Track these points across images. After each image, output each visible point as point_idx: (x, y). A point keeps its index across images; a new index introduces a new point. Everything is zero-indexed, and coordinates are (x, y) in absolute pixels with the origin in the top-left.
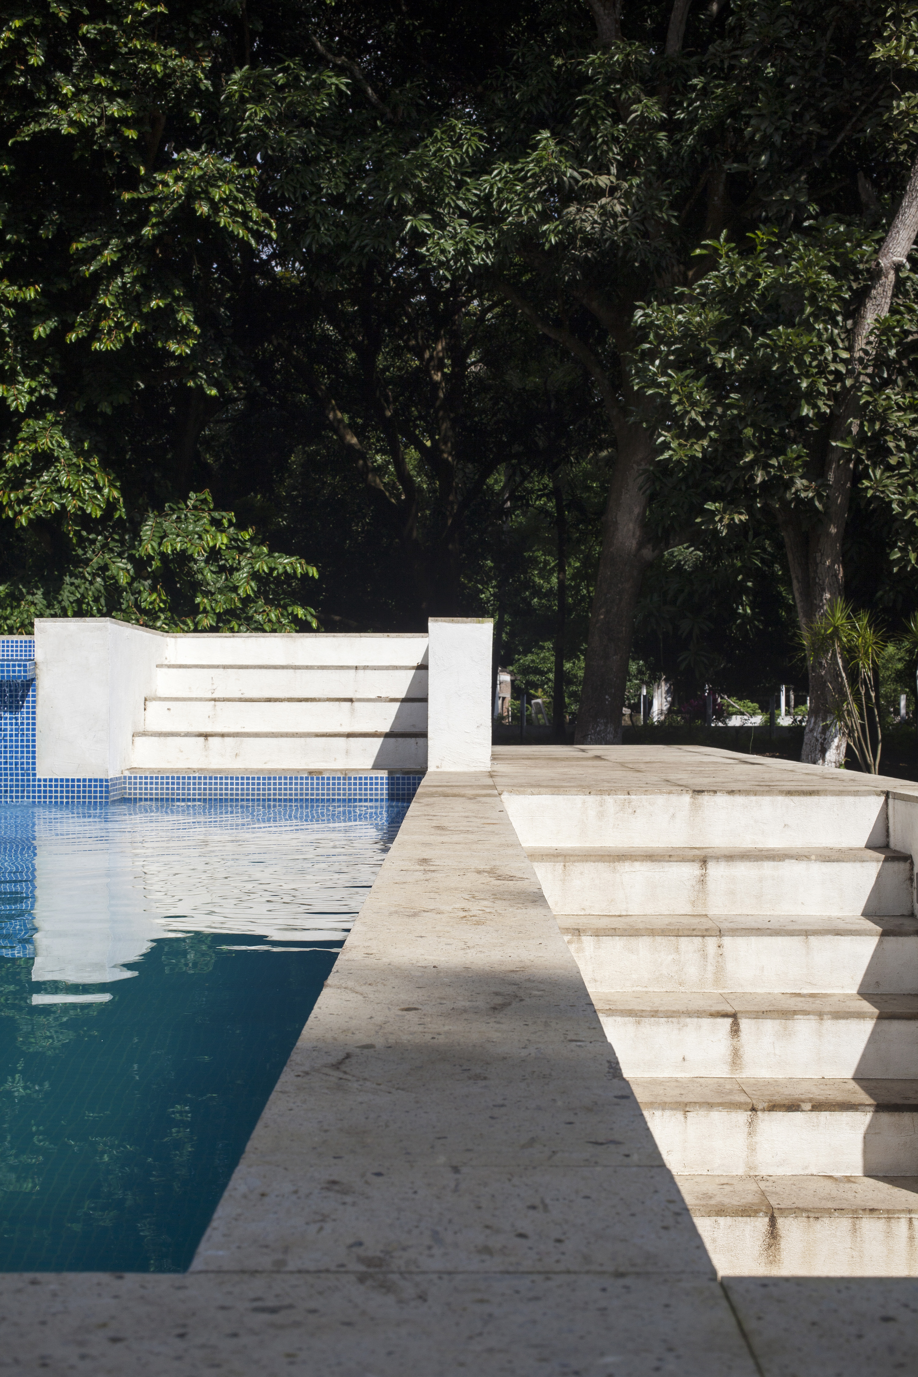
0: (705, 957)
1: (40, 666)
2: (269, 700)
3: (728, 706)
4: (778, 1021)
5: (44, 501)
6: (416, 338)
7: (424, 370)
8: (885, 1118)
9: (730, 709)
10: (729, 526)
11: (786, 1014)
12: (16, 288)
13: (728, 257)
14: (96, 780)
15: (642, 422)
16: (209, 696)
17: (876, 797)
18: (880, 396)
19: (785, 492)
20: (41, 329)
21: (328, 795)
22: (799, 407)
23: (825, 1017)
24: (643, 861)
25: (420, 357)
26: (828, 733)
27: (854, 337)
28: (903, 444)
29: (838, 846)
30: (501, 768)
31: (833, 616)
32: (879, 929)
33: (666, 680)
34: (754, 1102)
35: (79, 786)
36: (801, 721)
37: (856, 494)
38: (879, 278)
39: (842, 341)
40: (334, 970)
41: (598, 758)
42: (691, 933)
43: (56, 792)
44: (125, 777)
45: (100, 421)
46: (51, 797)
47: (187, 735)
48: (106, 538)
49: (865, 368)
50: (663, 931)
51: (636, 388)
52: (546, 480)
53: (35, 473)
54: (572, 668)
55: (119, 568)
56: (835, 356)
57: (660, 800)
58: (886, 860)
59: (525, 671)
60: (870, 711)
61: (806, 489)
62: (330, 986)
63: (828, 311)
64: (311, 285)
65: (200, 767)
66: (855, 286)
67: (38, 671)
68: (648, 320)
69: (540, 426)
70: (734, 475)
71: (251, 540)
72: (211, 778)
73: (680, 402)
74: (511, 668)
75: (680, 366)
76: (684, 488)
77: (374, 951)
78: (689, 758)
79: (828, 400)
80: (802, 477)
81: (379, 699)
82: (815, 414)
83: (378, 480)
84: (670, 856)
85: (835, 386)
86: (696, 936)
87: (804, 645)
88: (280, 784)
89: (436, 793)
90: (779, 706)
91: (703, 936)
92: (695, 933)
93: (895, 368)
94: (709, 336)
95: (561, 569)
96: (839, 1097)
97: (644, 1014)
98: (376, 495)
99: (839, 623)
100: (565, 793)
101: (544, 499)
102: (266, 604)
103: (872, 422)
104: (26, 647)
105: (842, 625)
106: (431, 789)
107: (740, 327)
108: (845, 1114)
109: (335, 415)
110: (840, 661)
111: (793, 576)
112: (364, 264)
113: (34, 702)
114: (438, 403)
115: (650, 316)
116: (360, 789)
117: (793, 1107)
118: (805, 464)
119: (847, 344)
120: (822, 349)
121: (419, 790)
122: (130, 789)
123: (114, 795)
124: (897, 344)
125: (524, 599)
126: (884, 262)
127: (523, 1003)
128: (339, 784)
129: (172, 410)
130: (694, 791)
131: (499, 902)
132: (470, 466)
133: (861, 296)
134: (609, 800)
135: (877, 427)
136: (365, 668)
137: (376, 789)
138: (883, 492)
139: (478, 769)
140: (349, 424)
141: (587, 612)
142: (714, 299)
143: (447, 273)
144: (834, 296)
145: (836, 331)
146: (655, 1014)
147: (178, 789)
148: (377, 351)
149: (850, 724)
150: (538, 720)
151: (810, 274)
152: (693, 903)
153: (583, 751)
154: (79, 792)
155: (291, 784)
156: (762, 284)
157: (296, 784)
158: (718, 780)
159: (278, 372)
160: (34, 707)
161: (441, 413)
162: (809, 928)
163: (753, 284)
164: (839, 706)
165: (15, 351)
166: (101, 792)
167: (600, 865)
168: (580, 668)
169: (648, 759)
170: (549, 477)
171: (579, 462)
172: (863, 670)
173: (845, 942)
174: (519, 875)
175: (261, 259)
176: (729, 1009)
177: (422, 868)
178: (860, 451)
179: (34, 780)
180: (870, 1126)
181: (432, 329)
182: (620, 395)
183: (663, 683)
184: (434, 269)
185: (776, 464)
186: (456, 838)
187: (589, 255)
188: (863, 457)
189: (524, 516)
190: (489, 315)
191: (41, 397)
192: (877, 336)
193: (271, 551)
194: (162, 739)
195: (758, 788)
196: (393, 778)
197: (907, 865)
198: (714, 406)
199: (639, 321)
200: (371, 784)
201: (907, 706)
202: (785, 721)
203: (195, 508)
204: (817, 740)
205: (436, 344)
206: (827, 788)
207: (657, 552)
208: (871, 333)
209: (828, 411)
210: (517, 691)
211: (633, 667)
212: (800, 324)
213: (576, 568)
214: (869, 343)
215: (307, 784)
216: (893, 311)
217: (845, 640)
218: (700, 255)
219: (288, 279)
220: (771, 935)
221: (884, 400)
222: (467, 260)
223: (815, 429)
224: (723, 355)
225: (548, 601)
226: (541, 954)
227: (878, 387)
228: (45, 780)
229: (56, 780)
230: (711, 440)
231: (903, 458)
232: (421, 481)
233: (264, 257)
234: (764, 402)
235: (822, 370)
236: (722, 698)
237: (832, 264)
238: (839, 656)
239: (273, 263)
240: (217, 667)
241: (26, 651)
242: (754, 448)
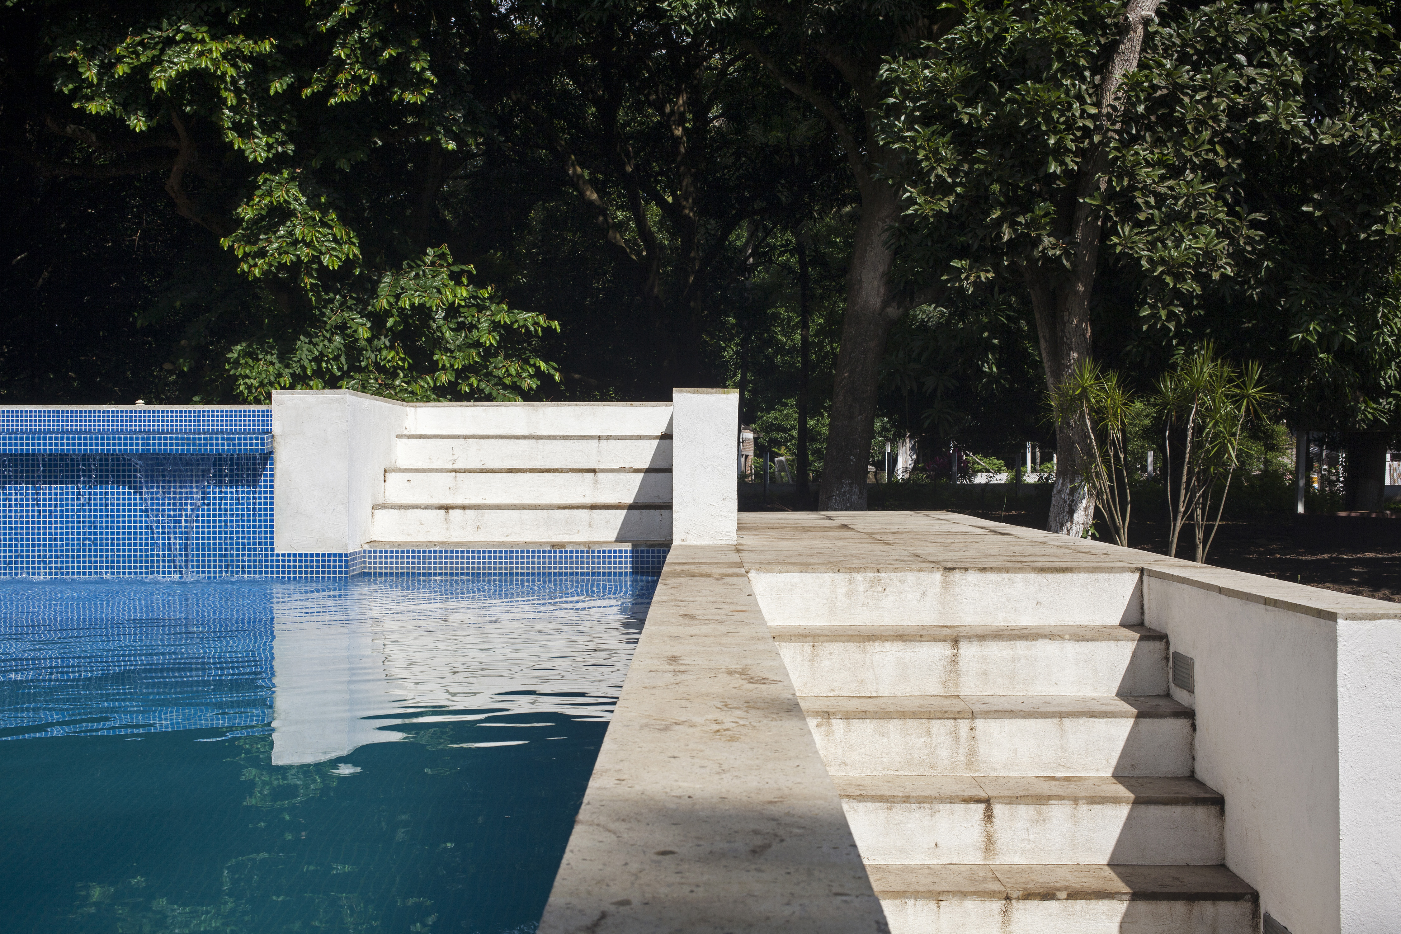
0: (957, 739)
1: (278, 439)
2: (511, 471)
3: (974, 463)
4: (1032, 807)
5: (280, 254)
6: (657, 92)
7: (665, 126)
8: (1142, 906)
9: (976, 466)
10: (974, 284)
11: (1041, 799)
12: (251, 42)
13: (974, 11)
14: (335, 555)
15: (888, 179)
16: (450, 466)
17: (1131, 574)
18: (1128, 152)
19: (1032, 250)
20: (278, 85)
21: (571, 568)
22: (1047, 164)
23: (1080, 802)
24: (893, 641)
25: (661, 110)
26: (1076, 495)
27: (1102, 93)
28: (1152, 200)
29: (1092, 624)
30: (749, 540)
31: (1082, 376)
32: (1135, 711)
33: (911, 438)
34: (1009, 890)
35: (318, 561)
36: (1047, 479)
37: (1104, 251)
38: (1128, 33)
39: (1090, 96)
40: (585, 800)
41: (845, 527)
42: (943, 715)
43: (295, 567)
44: (365, 551)
45: (337, 178)
46: (289, 572)
47: (428, 507)
48: (344, 297)
49: (1113, 124)
50: (914, 713)
51: (881, 143)
52: (789, 236)
53: (272, 229)
54: (816, 425)
55: (357, 323)
56: (1083, 111)
57: (911, 577)
58: (1141, 639)
59: (768, 428)
60: (1119, 472)
61: (1054, 247)
62: (582, 823)
63: (1075, 66)
64: (551, 40)
65: (441, 540)
66: (1103, 41)
67: (275, 444)
68: (894, 75)
69: (783, 182)
70: (980, 233)
71: (491, 298)
72: (452, 552)
73: (927, 158)
74: (753, 426)
75: (926, 121)
76: (930, 243)
77: (626, 777)
78: (937, 527)
79: (1076, 157)
80: (1049, 235)
81: (623, 470)
82: (1062, 171)
83: (618, 236)
84: (921, 636)
85: (1083, 143)
86: (948, 718)
87: (1051, 406)
88: (522, 558)
89: (682, 572)
90: (1025, 463)
91: (955, 719)
92: (947, 715)
93: (1143, 123)
94: (956, 92)
95: (805, 326)
96: (1096, 885)
97: (895, 800)
98: (616, 252)
99: (1088, 383)
100: (814, 571)
101: (788, 255)
102: (505, 359)
103: (1120, 178)
104: (263, 416)
105: (1090, 386)
106: (677, 567)
107: (986, 83)
108: (1101, 902)
109: (575, 170)
110: (1088, 422)
111: (1041, 335)
112: (605, 19)
113: (272, 475)
114: (679, 159)
115: (896, 71)
116: (604, 563)
117: (1048, 895)
118: (1053, 221)
119: (1094, 99)
120: (1070, 106)
121: (665, 569)
122: (370, 563)
123: (354, 570)
124: (1146, 100)
125: (766, 357)
126: (1132, 17)
127: (784, 844)
128: (582, 557)
129: (410, 166)
130: (945, 568)
131: (753, 712)
132: (712, 222)
133: (1110, 51)
134: (859, 577)
135: (1125, 183)
136: (609, 437)
137: (621, 563)
138: (1131, 248)
139: (723, 543)
140: (590, 180)
141: (831, 369)
142: (960, 54)
143: (688, 28)
144: (1082, 52)
145: (1084, 87)
146: (907, 799)
147: (419, 563)
148: (618, 105)
149: (1098, 486)
150: (782, 478)
151: (1058, 29)
152: (945, 684)
153: (829, 518)
154: (318, 567)
155: (533, 557)
156: (1009, 39)
157: (539, 557)
158: (968, 554)
159: (517, 127)
160: (272, 481)
161: (682, 169)
162: (1063, 709)
163: (1000, 39)
164: (1087, 468)
165: (252, 107)
166: (340, 567)
167: (850, 646)
168: (823, 425)
169: (895, 529)
170: (792, 232)
171: (822, 218)
172: (1112, 432)
173: (1100, 724)
174: (771, 676)
175: (500, 13)
176: (982, 795)
177: (671, 668)
178: (1109, 208)
179: (272, 555)
180: (1126, 915)
181: (673, 83)
182: (863, 150)
183: (907, 441)
184: (675, 23)
185: (1024, 222)
186: (705, 629)
187: (833, 9)
188: (1112, 214)
189: (767, 272)
190: (731, 69)
191: (277, 155)
192: (1125, 92)
193: (511, 308)
194: (402, 511)
195: (1010, 565)
196: (637, 552)
197: (1163, 644)
198: (960, 162)
199: (885, 75)
200: (615, 557)
201: (1155, 463)
202: (1031, 478)
203: (433, 263)
204: (1065, 502)
205: (678, 99)
206: (1080, 564)
207: (901, 310)
208: (1119, 88)
209: (1076, 168)
210: (760, 449)
211: (878, 425)
212: (1048, 80)
213: (820, 324)
214: (1117, 99)
215: (550, 557)
216: (1142, 65)
217: (1093, 401)
218: (946, 9)
219: (527, 33)
220: (1024, 718)
221: (1132, 155)
222: (709, 15)
223: (1062, 186)
224: (969, 110)
225: (792, 357)
226: (799, 780)
227: (1128, 142)
228: (283, 555)
229: (295, 555)
230: (958, 195)
231: (1152, 214)
232: (662, 238)
233: (503, 10)
234: (1011, 158)
235: (1070, 126)
236: (967, 455)
237: (1080, 18)
238: (1087, 417)
239: (512, 17)
240: (458, 437)
241: (263, 421)
242: (1002, 206)
